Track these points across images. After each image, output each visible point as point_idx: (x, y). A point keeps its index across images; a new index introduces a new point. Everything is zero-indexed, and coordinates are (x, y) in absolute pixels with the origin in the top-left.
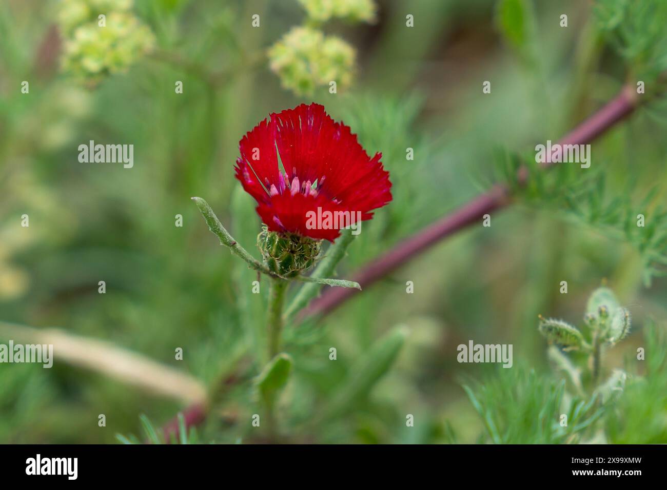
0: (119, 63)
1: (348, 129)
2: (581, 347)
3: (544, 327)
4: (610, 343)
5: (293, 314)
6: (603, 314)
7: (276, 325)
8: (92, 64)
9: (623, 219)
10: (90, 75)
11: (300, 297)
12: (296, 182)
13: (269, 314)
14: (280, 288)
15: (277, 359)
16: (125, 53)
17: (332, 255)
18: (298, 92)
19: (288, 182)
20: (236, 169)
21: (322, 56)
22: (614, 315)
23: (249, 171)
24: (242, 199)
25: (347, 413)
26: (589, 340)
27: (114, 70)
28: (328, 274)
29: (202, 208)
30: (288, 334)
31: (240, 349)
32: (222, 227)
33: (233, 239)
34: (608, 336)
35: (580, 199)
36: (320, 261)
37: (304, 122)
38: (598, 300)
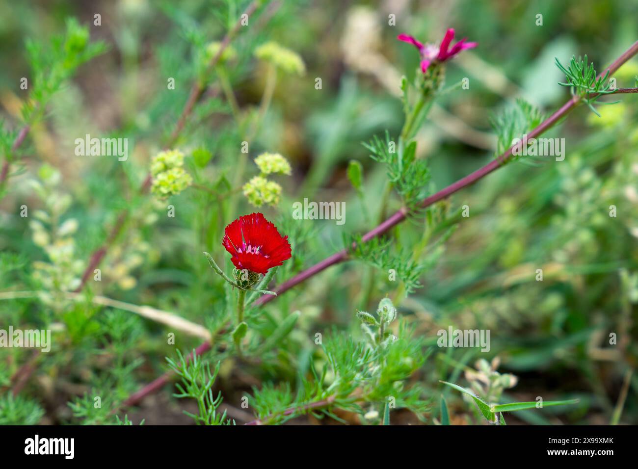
0: (176, 191)
1: (273, 225)
2: (375, 324)
3: (359, 315)
4: (388, 323)
5: (248, 305)
6: (385, 310)
7: (241, 309)
8: (164, 190)
9: (397, 267)
10: (164, 195)
11: (251, 297)
12: (250, 247)
13: (238, 304)
14: (242, 293)
15: (241, 324)
16: (179, 186)
17: (266, 279)
18: (256, 206)
19: (246, 247)
20: (224, 241)
21: (266, 190)
22: (390, 311)
23: (229, 242)
24: (228, 255)
25: (274, 349)
26: (378, 321)
27: (174, 193)
28: (264, 288)
29: (208, 257)
30: (247, 313)
31: (226, 319)
32: (216, 266)
33: (221, 271)
34: (387, 320)
35: (379, 258)
36: (260, 282)
37: (254, 221)
38: (384, 304)
